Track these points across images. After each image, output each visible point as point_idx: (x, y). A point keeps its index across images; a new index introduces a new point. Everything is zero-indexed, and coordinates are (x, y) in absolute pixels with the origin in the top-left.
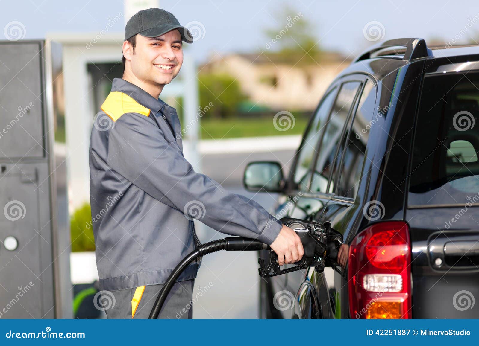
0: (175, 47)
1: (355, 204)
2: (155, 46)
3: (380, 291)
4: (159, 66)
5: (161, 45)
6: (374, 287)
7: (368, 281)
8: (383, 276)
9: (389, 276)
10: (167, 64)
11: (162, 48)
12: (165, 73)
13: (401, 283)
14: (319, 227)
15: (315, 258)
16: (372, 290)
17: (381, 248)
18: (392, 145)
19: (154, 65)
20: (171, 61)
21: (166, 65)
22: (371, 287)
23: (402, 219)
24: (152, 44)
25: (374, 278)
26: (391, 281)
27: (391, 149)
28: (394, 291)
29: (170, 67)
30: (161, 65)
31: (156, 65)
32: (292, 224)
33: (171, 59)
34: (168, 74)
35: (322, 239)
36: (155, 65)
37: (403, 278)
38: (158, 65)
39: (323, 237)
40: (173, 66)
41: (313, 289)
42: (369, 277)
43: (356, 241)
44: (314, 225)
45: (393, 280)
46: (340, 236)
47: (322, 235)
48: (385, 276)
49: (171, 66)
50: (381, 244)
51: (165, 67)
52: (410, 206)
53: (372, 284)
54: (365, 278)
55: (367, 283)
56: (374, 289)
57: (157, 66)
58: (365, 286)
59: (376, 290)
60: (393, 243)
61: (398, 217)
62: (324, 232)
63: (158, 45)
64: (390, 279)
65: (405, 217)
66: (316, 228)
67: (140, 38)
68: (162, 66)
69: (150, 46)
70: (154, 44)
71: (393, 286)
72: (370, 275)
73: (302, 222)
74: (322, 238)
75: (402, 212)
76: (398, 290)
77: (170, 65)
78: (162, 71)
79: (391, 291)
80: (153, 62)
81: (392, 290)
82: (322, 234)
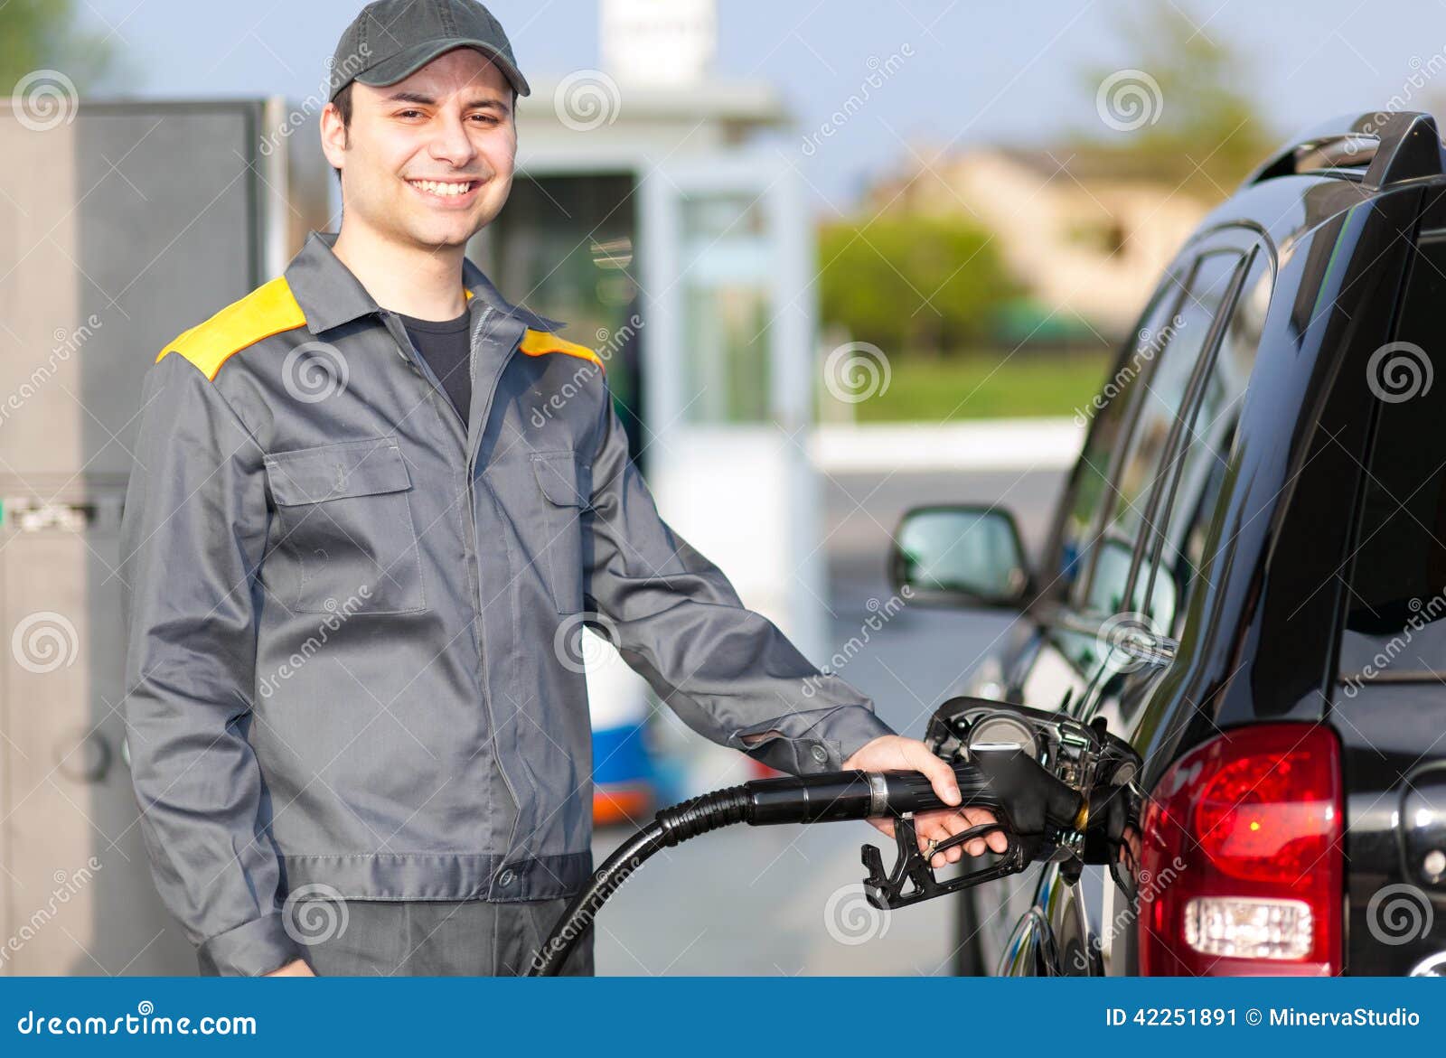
0: (482, 118)
1: (1179, 657)
2: (408, 120)
3: (1240, 954)
4: (425, 185)
5: (427, 116)
6: (1223, 941)
7: (1203, 918)
8: (1254, 907)
9: (1273, 907)
10: (448, 176)
11: (433, 124)
12: (446, 206)
13: (1309, 930)
14: (1075, 731)
15: (1058, 833)
16: (1214, 950)
17: (1246, 810)
18: (1302, 463)
19: (410, 181)
20: (458, 168)
21: (449, 183)
22: (1210, 939)
23: (1320, 717)
24: (395, 115)
25: (1222, 911)
26: (1280, 924)
27: (1298, 473)
28: (1290, 955)
29: (463, 188)
30: (429, 181)
31: (417, 181)
32: (988, 719)
33: (456, 162)
34: (456, 210)
35: (1086, 772)
36: (415, 183)
37: (1315, 913)
38: (421, 181)
39: (1087, 764)
40: (474, 184)
41: (1047, 938)
42: (1207, 908)
43: (1170, 783)
44: (1058, 725)
45: (1288, 919)
46: (1133, 761)
47: (1085, 757)
48: (1262, 906)
49: (465, 183)
50: (1254, 799)
51: (442, 189)
52: (1346, 672)
53: (1216, 932)
54: (1190, 910)
55: (1198, 929)
56: (1220, 949)
57: (419, 184)
58: (1191, 937)
59: (1229, 952)
60: (1292, 795)
61: (1309, 709)
62: (1090, 750)
63: (418, 116)
64: (1276, 916)
65: (1327, 708)
66: (1068, 736)
67: (362, 95)
68: (432, 185)
69: (391, 119)
70: (406, 114)
71: (1286, 938)
72: (1208, 901)
73: (1020, 714)
74: (1083, 768)
75: (1320, 694)
76: (1300, 951)
77: (459, 182)
78: (433, 201)
79: (1278, 954)
80: (401, 174)
81: (1283, 951)
82: (1084, 755)
